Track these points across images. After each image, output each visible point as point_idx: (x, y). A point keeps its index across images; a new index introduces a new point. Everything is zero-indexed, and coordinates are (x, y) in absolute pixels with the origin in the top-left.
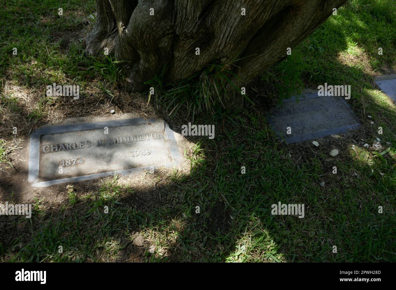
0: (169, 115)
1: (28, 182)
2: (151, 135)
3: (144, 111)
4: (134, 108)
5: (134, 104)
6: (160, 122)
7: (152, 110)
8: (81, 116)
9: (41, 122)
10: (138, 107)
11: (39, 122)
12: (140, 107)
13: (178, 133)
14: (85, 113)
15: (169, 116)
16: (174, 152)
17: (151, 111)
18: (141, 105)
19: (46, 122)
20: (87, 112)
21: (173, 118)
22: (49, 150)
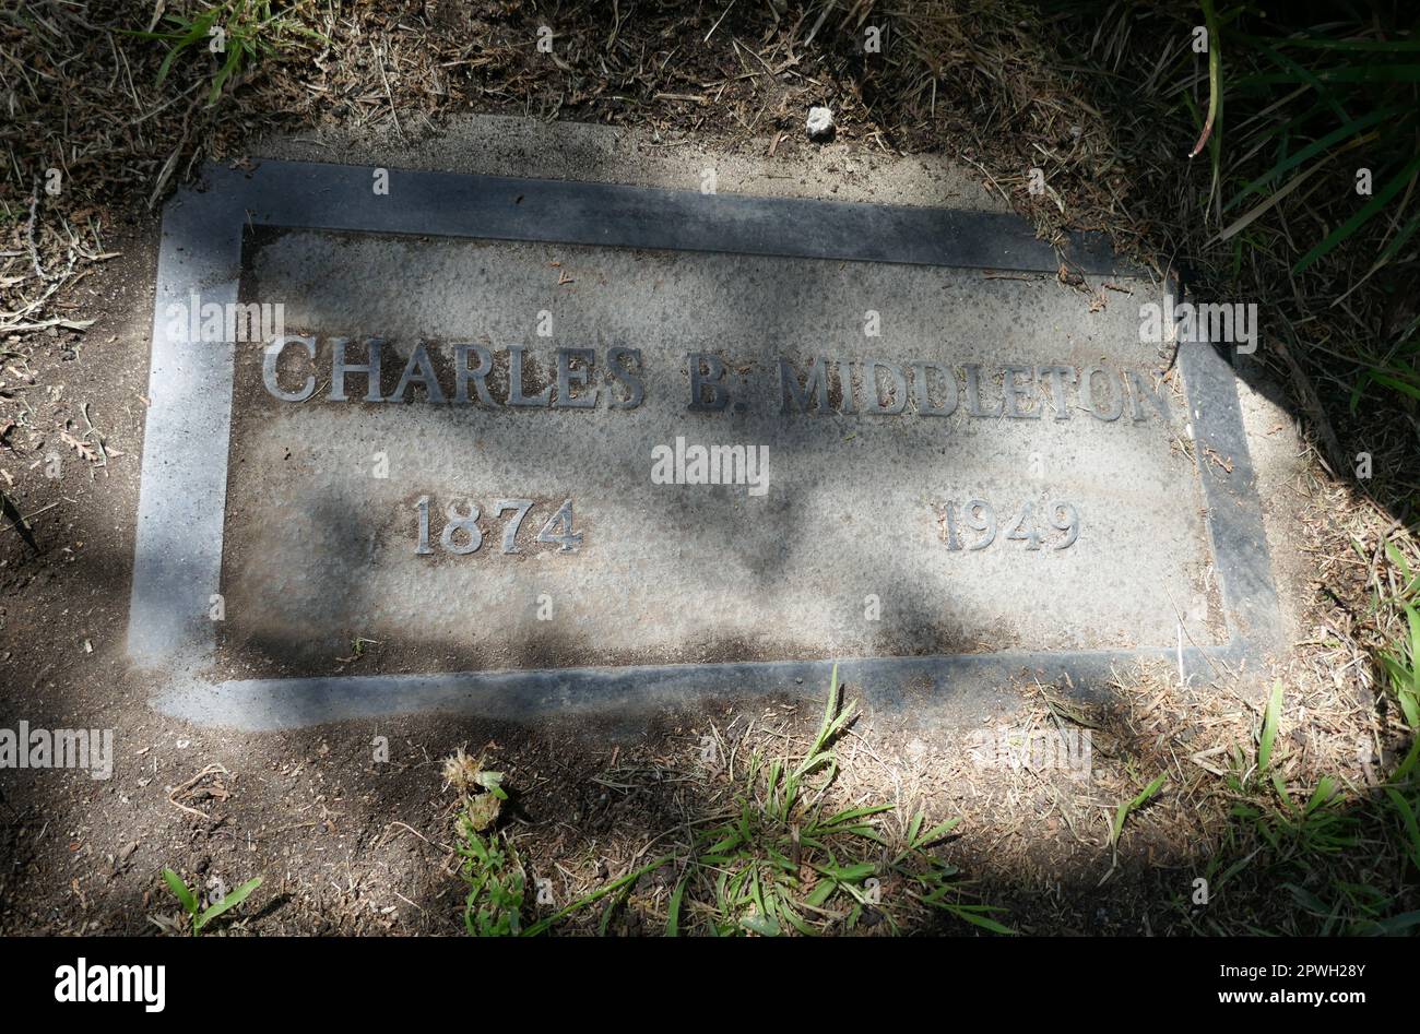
0: (1227, 234)
1: (122, 667)
2: (1085, 379)
3: (1051, 161)
4: (979, 120)
5: (985, 92)
6: (1145, 277)
7: (1110, 173)
8: (575, 111)
9: (261, 106)
10: (1005, 125)
11: (245, 105)
12: (1020, 124)
13: (1267, 396)
14: (613, 88)
15: (1219, 244)
16: (1234, 557)
17: (1098, 171)
18: (1031, 106)
19: (297, 117)
20: (628, 89)
21: (1246, 267)
22: (311, 381)
